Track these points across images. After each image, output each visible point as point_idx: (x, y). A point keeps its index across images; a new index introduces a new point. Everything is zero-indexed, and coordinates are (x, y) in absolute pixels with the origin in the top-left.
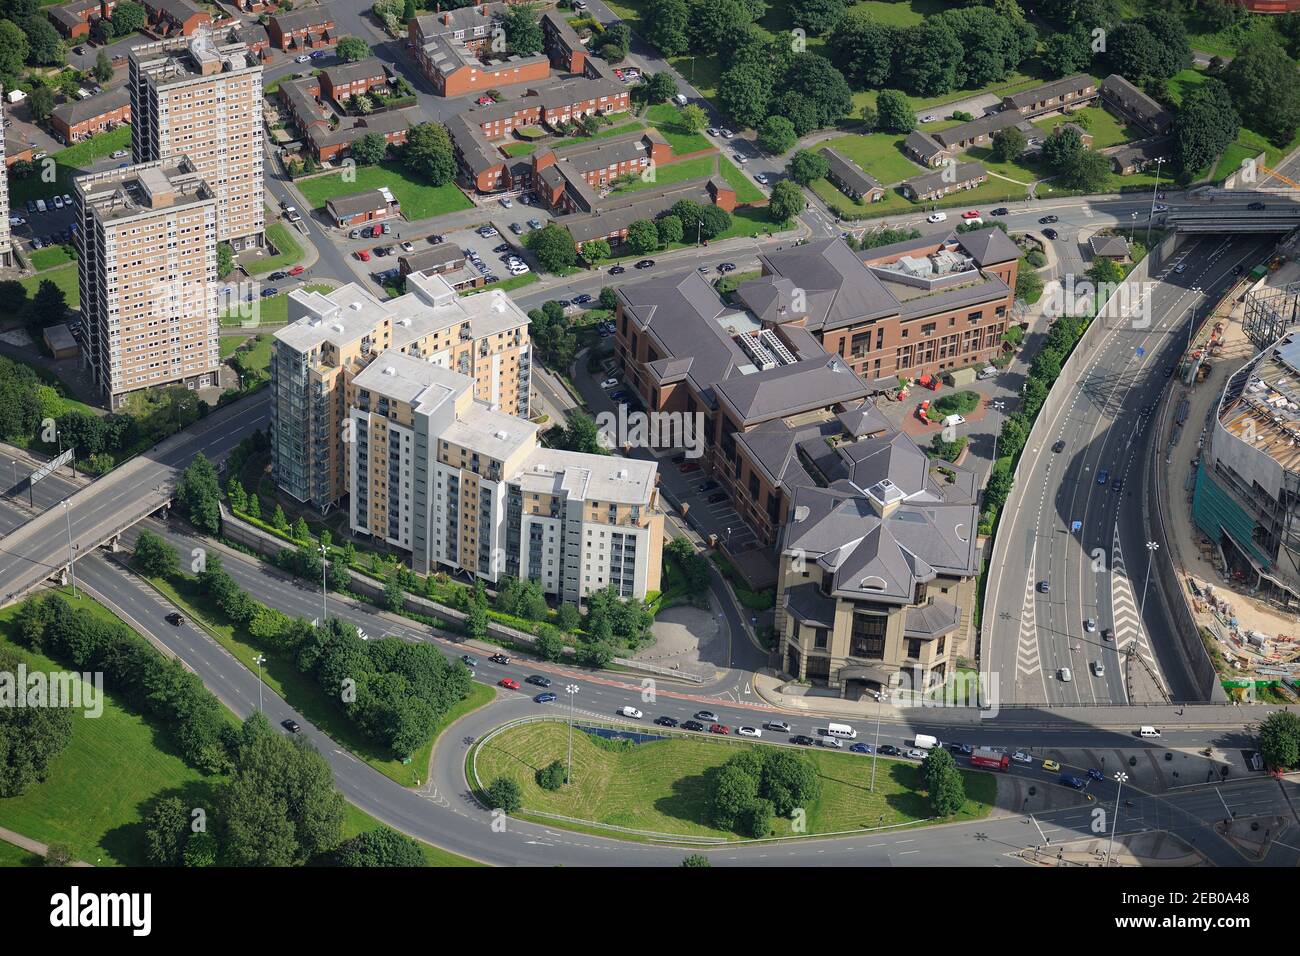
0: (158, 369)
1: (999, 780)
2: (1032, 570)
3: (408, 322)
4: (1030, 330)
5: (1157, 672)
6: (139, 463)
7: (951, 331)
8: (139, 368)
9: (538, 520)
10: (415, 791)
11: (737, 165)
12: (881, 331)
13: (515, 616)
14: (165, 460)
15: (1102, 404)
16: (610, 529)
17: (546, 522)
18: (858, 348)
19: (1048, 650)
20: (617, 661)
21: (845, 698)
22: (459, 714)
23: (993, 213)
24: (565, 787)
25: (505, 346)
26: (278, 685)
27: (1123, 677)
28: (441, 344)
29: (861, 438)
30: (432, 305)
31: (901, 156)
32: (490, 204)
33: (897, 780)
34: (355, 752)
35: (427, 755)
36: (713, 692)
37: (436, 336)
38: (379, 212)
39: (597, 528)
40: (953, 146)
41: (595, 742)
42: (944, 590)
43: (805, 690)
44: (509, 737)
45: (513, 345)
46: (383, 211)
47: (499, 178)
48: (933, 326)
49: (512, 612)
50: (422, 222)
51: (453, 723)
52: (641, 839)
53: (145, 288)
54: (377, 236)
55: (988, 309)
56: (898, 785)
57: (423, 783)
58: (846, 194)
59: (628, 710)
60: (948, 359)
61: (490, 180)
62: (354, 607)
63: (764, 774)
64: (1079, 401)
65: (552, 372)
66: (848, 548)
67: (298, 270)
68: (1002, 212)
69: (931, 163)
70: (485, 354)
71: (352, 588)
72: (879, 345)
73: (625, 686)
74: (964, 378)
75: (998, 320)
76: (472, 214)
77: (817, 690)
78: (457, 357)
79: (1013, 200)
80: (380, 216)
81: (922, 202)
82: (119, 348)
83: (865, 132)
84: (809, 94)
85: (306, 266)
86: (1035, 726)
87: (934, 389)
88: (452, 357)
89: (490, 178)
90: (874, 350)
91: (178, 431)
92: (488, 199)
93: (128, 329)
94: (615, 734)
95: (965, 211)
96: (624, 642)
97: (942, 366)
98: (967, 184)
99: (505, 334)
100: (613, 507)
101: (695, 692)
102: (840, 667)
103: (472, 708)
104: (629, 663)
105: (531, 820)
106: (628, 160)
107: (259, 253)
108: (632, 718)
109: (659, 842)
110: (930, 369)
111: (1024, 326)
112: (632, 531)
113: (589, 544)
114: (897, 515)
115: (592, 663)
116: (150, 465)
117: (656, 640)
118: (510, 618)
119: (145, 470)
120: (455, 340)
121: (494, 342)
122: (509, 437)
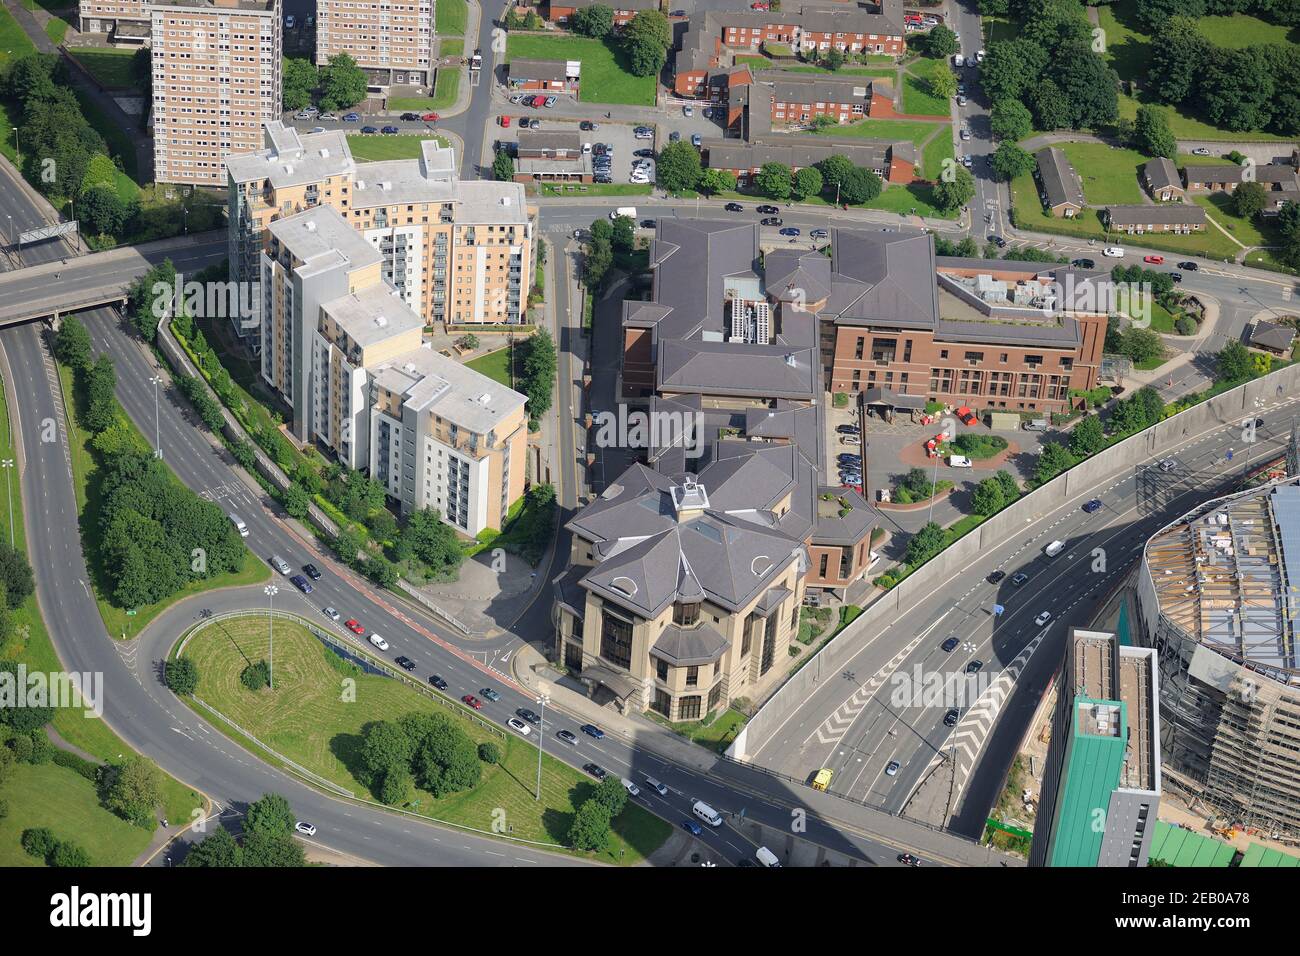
0: (205, 170)
1: (675, 834)
2: (918, 640)
3: (387, 186)
4: (1121, 396)
5: (961, 788)
6: (129, 252)
7: (1002, 368)
8: (185, 163)
9: (388, 419)
10: (116, 644)
11: (956, 138)
12: (909, 343)
13: (337, 507)
14: (151, 258)
15: (1147, 496)
16: (448, 451)
17: (394, 424)
18: (881, 354)
19: (864, 724)
20: (402, 584)
21: (592, 699)
22: (218, 585)
23: (1181, 265)
24: (265, 690)
25: (496, 241)
26: (85, 501)
27: (920, 780)
28: (418, 219)
29: (754, 439)
30: (426, 177)
31: (1135, 180)
32: (674, 107)
33: (570, 798)
34: (96, 588)
35: (155, 613)
36: (472, 648)
37: (410, 208)
38: (554, 84)
39: (437, 446)
40: (1197, 185)
41: (327, 657)
42: (716, 620)
43: (558, 677)
44: (243, 624)
45: (507, 243)
46: (560, 84)
47: (701, 84)
48: (980, 356)
49: (336, 503)
50: (590, 105)
51: (206, 592)
52: (279, 764)
53: (193, 83)
54: (536, 107)
55: (1051, 356)
56: (569, 802)
57: (129, 637)
58: (1042, 201)
59: (376, 638)
60: (998, 397)
61: (690, 83)
62: (216, 451)
63: (423, 742)
64: (1122, 486)
65: (582, 286)
66: (626, 542)
67: (432, 117)
68: (1191, 267)
69: (1157, 196)
70: (472, 242)
71: (225, 432)
72: (907, 358)
73: (395, 613)
74: (1006, 423)
75: (1062, 372)
76: (647, 112)
77: (571, 682)
78: (433, 236)
79: (1211, 257)
80: (555, 88)
81: (1116, 232)
82: (165, 137)
83: (1117, 145)
84: (1063, 86)
85: (443, 114)
86: (759, 794)
87: (966, 424)
88: (426, 234)
89: (691, 82)
90: (899, 361)
91: (181, 233)
92: (676, 102)
93: (175, 120)
94: (349, 657)
95: (1149, 254)
96: (425, 569)
97: (991, 403)
98: (1177, 227)
99: (497, 229)
100: (454, 428)
101: (457, 642)
102: (591, 664)
103: (235, 583)
104: (412, 591)
105: (194, 709)
106: (838, 103)
107: (420, 92)
108: (376, 646)
109: (295, 774)
110: (977, 403)
111: (1118, 390)
112: (467, 460)
113: (429, 459)
114: (696, 524)
115: (376, 578)
116: (136, 259)
117: (457, 579)
118: (334, 509)
119: (126, 262)
120: (434, 218)
121: (482, 234)
122: (387, 326)
